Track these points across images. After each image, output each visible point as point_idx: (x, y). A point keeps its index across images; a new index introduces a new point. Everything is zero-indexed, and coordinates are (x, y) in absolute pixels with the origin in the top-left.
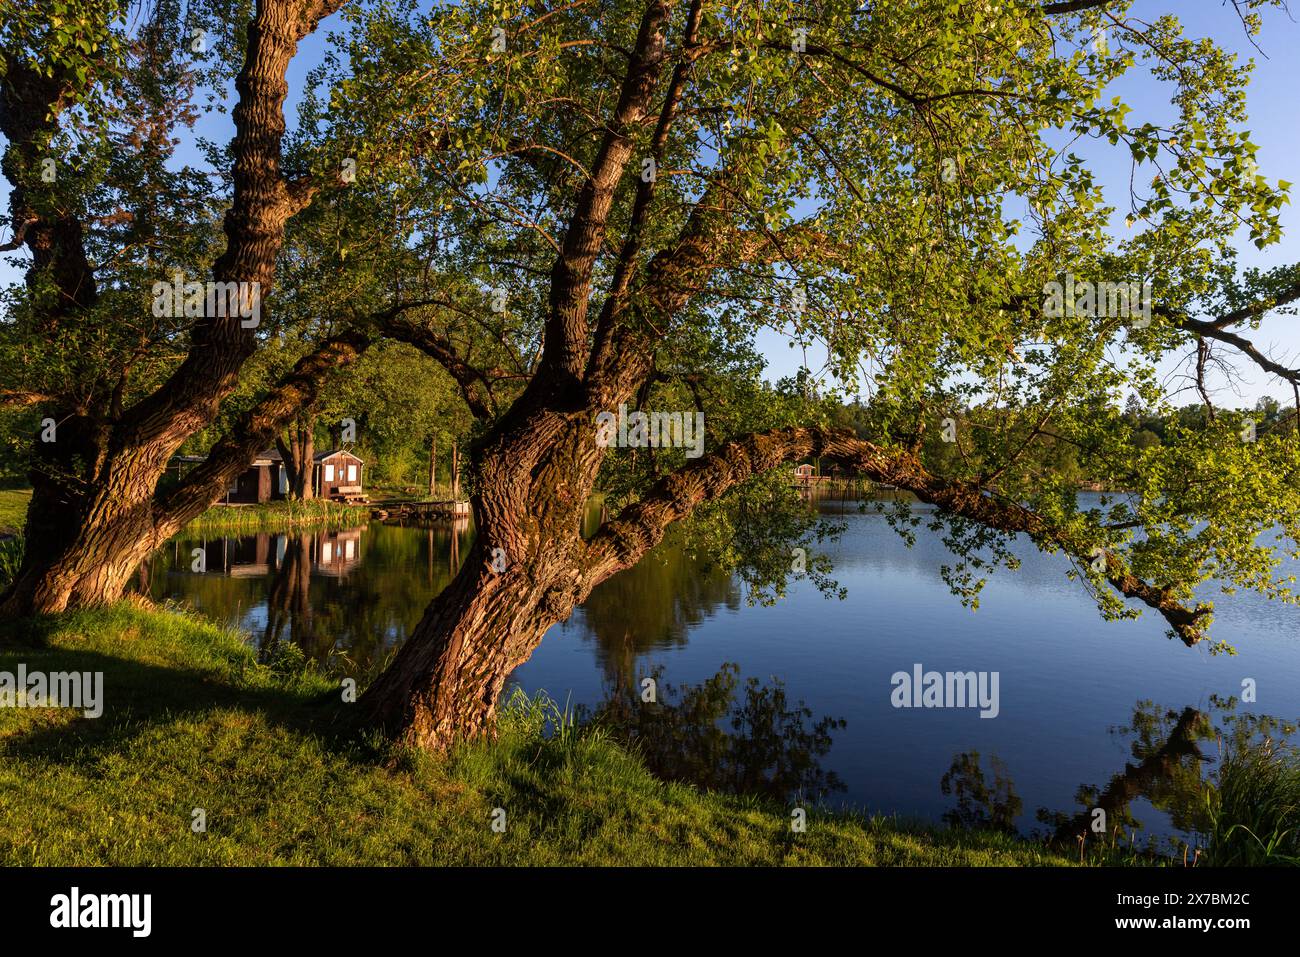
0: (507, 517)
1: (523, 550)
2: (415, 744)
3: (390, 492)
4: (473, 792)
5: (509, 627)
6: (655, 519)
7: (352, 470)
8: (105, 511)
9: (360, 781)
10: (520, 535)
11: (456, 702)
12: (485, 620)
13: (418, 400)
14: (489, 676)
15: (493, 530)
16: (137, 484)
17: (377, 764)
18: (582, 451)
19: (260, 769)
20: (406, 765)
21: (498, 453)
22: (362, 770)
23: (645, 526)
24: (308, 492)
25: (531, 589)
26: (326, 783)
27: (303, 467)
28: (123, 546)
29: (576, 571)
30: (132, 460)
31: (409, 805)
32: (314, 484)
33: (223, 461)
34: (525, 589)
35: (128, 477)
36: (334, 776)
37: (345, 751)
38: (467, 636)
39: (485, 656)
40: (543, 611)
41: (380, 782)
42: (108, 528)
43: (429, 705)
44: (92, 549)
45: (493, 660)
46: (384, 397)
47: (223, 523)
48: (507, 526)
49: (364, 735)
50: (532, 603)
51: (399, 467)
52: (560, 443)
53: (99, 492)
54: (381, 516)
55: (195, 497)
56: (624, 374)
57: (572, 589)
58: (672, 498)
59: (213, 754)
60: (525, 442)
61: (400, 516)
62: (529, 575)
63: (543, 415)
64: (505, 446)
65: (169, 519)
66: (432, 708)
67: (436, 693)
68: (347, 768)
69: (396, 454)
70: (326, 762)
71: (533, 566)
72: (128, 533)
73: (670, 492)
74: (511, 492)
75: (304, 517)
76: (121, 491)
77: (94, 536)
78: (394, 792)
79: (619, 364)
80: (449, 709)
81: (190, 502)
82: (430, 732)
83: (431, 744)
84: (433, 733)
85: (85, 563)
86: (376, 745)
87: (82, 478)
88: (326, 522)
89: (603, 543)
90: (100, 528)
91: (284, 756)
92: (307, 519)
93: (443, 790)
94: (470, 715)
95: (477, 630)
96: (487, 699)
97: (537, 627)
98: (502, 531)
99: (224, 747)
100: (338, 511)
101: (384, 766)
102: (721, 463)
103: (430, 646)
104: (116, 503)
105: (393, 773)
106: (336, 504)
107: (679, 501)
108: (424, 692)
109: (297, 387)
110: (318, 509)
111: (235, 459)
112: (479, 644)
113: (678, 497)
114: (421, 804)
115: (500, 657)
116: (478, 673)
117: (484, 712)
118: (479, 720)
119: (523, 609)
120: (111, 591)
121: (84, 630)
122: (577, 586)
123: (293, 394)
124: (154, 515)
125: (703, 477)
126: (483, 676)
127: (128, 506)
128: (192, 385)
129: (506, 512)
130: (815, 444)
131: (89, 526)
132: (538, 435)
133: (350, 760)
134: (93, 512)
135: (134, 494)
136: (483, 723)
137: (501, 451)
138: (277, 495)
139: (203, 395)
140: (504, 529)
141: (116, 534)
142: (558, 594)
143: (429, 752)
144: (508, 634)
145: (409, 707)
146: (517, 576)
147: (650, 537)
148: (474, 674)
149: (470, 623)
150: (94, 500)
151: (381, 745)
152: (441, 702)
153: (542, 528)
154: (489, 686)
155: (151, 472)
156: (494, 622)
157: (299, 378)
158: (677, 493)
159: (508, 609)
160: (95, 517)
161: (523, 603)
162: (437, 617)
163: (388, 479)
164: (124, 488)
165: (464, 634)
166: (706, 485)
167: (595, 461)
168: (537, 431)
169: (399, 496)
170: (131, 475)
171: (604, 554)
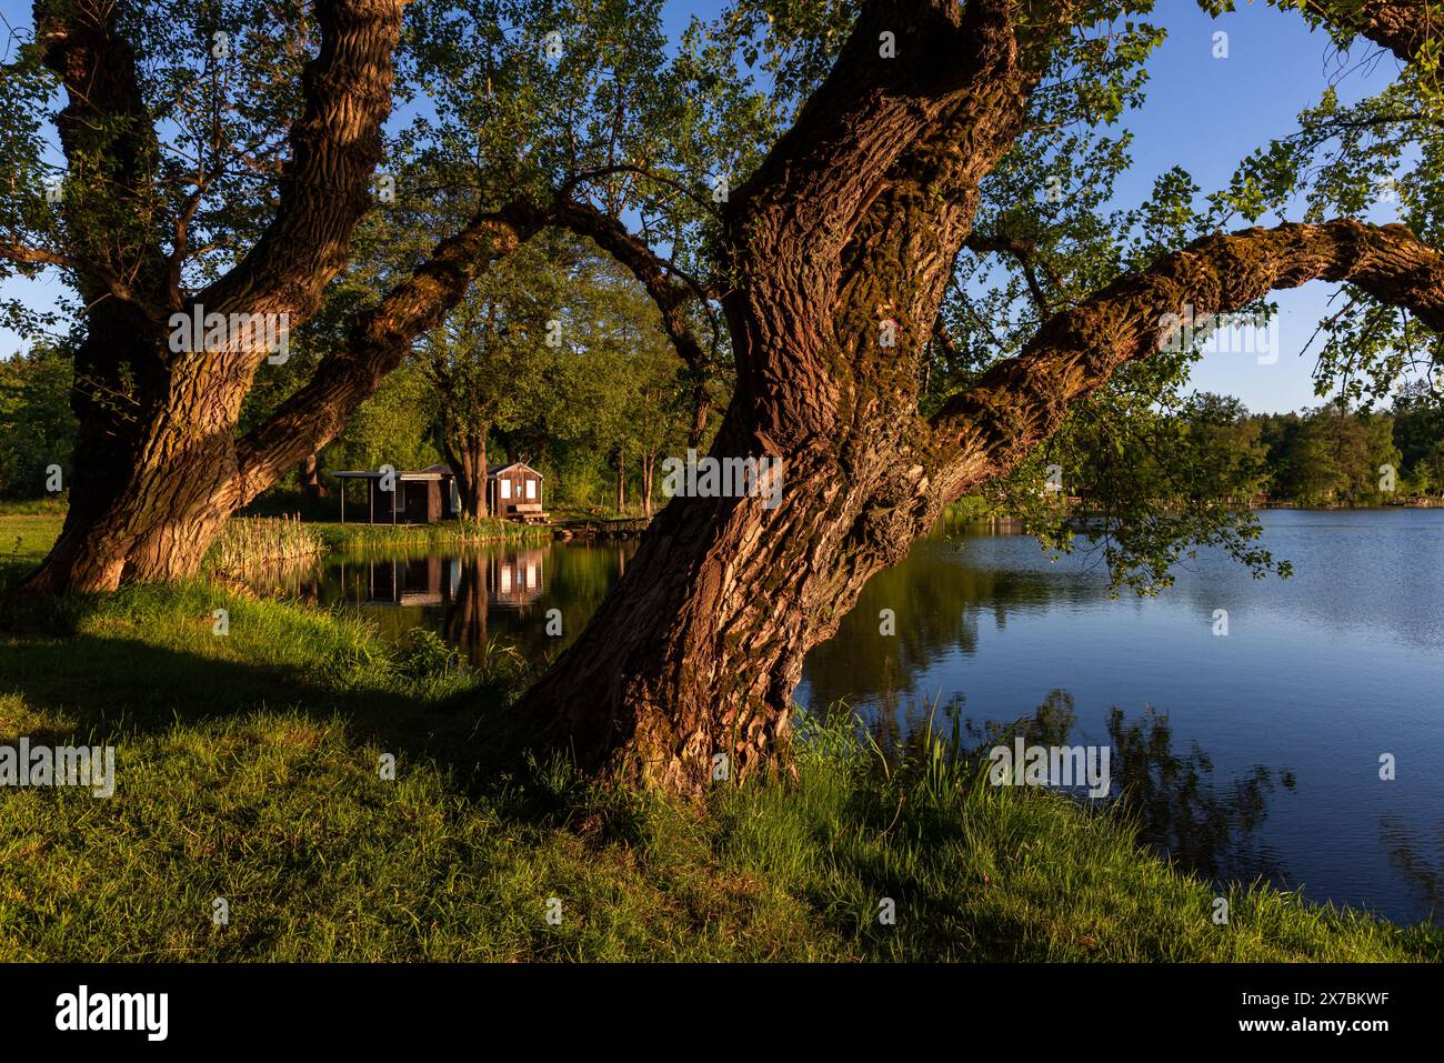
0: (800, 337)
1: (830, 408)
2: (640, 784)
3: (573, 514)
4: (780, 895)
5: (809, 558)
6: (1051, 382)
7: (531, 485)
8: (166, 444)
9: (520, 863)
10: (825, 377)
11: (716, 699)
12: (763, 541)
13: (603, 397)
14: (777, 653)
15: (773, 363)
16: (209, 405)
17: (559, 823)
18: (916, 254)
19: (306, 829)
20: (622, 828)
21: (780, 202)
22: (526, 838)
23: (1036, 396)
24: (483, 511)
25: (845, 491)
26: (444, 866)
27: (476, 480)
28: (193, 498)
29: (918, 469)
30: (200, 369)
31: (637, 928)
32: (488, 501)
33: (334, 379)
34: (835, 488)
35: (195, 394)
36: (464, 851)
37: (492, 793)
38: (730, 571)
39: (767, 613)
40: (860, 542)
41: (567, 866)
42: (171, 469)
43: (662, 702)
44: (150, 500)
45: (781, 621)
46: (563, 396)
47: (389, 542)
48: (800, 355)
49: (533, 761)
50: (845, 521)
51: (583, 489)
52: (877, 237)
53: (155, 417)
54: (564, 536)
55: (296, 431)
56: (979, 126)
57: (911, 503)
58: (1081, 345)
59: (220, 798)
60: (838, 170)
61: (586, 536)
62: (841, 461)
63: (876, 107)
64: (795, 186)
65: (260, 462)
66: (669, 708)
67: (676, 679)
68: (493, 831)
69: (579, 473)
70: (453, 818)
71: (848, 443)
72: (201, 477)
73: (1078, 335)
74: (808, 284)
75: (479, 537)
76: (187, 413)
77: (151, 481)
78: (600, 893)
79: (972, 106)
80: (704, 714)
81: (290, 438)
82: (668, 759)
83: (672, 783)
84: (675, 763)
85: (139, 522)
86: (558, 783)
87: (134, 398)
88: (503, 543)
89: (960, 425)
90: (159, 468)
91: (364, 802)
92: (481, 540)
93: (713, 890)
94: (745, 728)
95: (749, 562)
96: (774, 697)
97: (850, 573)
98: (790, 366)
99: (251, 781)
100: (516, 530)
101: (574, 830)
102: (1168, 284)
103: (657, 593)
104: (179, 434)
105: (596, 846)
106: (514, 523)
107: (1095, 351)
108: (650, 677)
109: (436, 277)
110: (494, 529)
111: (350, 377)
112: (755, 586)
113: (1093, 344)
114: (667, 924)
115: (795, 617)
116: (755, 645)
117: (769, 727)
118: (762, 739)
119: (834, 526)
120: (180, 562)
121: (134, 613)
122: (921, 498)
123: (430, 286)
124: (238, 454)
125: (1134, 310)
126: (765, 650)
127: (198, 436)
128: (279, 256)
129: (798, 326)
130: (1341, 250)
131: (144, 465)
132: (863, 156)
133: (502, 814)
134: (149, 445)
135: (206, 419)
136: (771, 746)
137: (788, 198)
138: (448, 515)
139: (298, 270)
140: (795, 361)
141: (183, 479)
142: (886, 511)
143: (670, 802)
144: (809, 571)
145: (621, 707)
146: (820, 460)
147: (1044, 416)
148: (747, 646)
149: (736, 547)
150: (149, 427)
151: (569, 784)
152: (687, 698)
153: (859, 376)
154: (776, 672)
155: (229, 388)
156: (780, 547)
157: (438, 264)
158: (1091, 337)
159: (806, 524)
160: (151, 452)
161: (832, 515)
162: (666, 541)
163: (571, 501)
164: (190, 410)
165: (724, 567)
166: (1140, 325)
167: (937, 277)
168: (863, 144)
169: (583, 516)
170: (200, 391)
171: (963, 444)
